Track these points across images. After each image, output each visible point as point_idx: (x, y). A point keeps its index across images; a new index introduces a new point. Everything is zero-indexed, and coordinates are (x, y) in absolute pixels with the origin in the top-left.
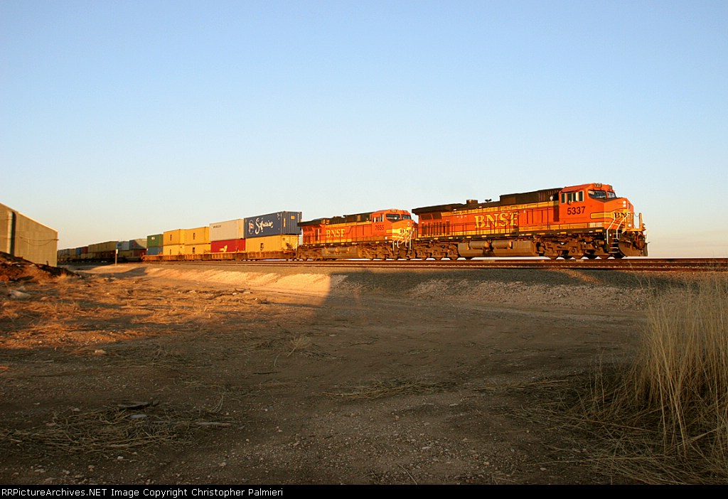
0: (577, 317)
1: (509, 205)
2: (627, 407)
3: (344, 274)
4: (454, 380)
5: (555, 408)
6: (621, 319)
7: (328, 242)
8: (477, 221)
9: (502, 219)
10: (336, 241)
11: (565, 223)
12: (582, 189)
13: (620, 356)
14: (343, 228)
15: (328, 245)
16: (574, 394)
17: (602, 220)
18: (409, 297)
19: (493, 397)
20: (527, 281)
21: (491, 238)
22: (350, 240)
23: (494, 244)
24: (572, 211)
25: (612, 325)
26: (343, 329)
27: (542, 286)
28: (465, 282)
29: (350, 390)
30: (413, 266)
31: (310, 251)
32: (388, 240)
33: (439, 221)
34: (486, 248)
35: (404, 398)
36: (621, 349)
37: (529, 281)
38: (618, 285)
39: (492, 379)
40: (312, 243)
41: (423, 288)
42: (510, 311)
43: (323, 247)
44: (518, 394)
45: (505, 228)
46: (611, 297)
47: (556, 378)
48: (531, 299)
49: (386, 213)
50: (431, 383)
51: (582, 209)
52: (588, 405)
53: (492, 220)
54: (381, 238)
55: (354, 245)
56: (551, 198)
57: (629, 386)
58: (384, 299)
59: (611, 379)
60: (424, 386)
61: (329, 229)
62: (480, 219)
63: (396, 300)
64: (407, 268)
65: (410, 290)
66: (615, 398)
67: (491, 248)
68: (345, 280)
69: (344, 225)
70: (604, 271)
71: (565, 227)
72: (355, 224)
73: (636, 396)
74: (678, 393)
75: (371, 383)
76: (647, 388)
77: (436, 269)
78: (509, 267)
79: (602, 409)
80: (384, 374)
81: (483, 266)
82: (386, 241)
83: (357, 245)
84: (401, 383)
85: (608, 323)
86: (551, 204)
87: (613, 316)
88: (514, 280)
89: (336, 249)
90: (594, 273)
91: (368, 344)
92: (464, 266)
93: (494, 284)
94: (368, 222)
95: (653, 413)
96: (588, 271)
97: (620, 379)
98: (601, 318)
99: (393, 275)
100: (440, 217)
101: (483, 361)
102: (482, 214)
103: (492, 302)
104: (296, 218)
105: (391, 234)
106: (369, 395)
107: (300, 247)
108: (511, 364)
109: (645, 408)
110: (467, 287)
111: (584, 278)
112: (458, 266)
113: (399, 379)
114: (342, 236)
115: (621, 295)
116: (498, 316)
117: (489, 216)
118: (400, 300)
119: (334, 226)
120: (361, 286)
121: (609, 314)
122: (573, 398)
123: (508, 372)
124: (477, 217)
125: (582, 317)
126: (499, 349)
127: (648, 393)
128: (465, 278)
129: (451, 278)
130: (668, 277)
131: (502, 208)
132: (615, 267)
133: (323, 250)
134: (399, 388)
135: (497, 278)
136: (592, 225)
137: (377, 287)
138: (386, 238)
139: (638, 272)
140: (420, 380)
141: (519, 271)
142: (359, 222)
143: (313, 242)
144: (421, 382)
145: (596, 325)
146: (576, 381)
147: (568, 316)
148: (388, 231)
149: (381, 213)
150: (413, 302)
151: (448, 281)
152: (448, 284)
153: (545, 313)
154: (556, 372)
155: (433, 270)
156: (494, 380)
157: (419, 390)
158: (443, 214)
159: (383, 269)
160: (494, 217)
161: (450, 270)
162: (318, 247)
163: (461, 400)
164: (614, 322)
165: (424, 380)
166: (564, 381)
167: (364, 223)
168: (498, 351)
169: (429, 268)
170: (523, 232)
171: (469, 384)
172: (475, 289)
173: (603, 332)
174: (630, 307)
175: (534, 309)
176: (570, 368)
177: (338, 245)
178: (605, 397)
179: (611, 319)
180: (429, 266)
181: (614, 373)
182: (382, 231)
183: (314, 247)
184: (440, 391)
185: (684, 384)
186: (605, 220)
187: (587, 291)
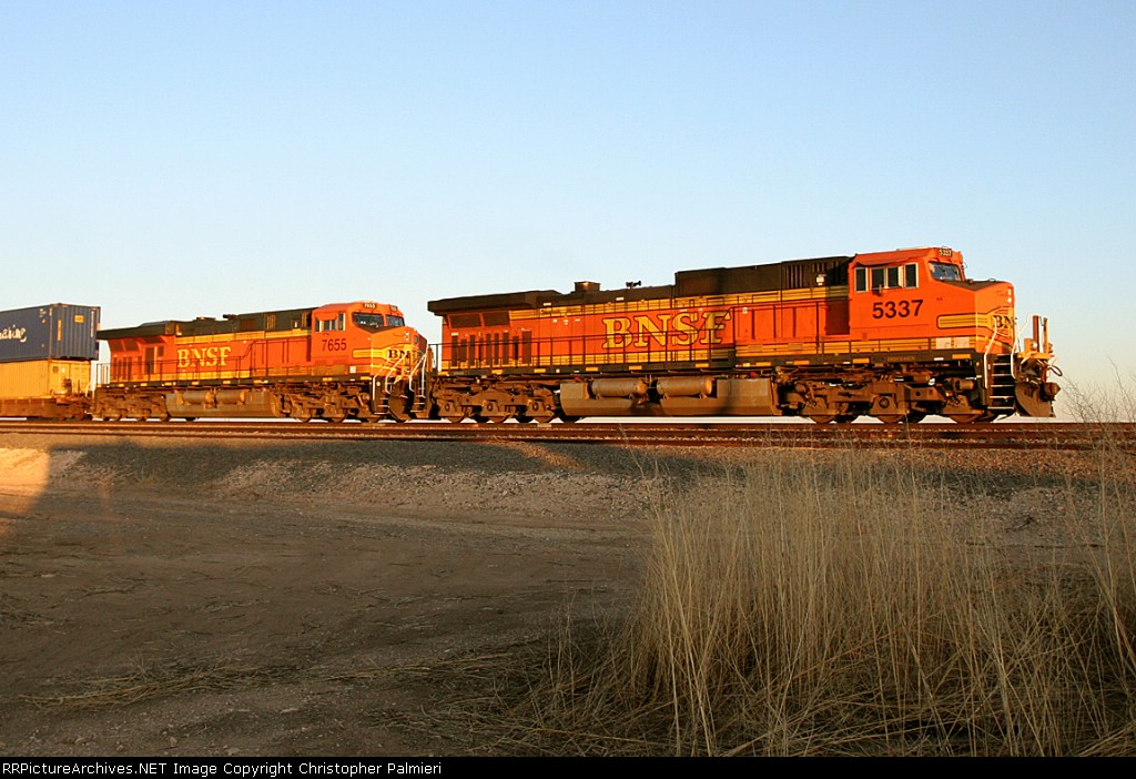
0: (536, 533)
1: (702, 295)
2: (616, 701)
3: (78, 448)
4: (293, 661)
5: (484, 708)
6: (614, 535)
7: (183, 377)
8: (611, 331)
9: (681, 327)
10: (204, 376)
11: (865, 337)
12: (916, 259)
13: (607, 605)
14: (225, 344)
15: (183, 386)
16: (521, 681)
17: (969, 331)
18: (211, 495)
19: (368, 691)
20: (444, 464)
21: (651, 371)
22: (245, 375)
23: (664, 385)
24: (887, 310)
25: (599, 548)
26: (71, 562)
27: (473, 475)
28: (324, 466)
29: (79, 689)
30: (221, 433)
31: (132, 399)
32: (357, 375)
33: (501, 331)
34: (637, 395)
35: (190, 700)
36: (612, 591)
37: (447, 464)
38: (611, 471)
39: (368, 655)
40: (135, 379)
41: (240, 478)
42: (413, 523)
43: (170, 389)
44: (415, 684)
45: (691, 348)
46: (599, 495)
47: (488, 649)
48: (450, 499)
49: (350, 310)
50: (248, 668)
51: (912, 307)
52: (544, 700)
53: (652, 328)
54: (338, 369)
55: (259, 387)
56: (820, 279)
57: (621, 662)
58: (160, 501)
59: (591, 648)
60: (231, 675)
61: (185, 346)
62: (618, 326)
63: (186, 502)
64: (211, 437)
65: (215, 482)
66: (594, 685)
67: (654, 395)
68: (81, 462)
69: (228, 337)
70: (587, 446)
71: (866, 347)
72: (260, 335)
73: (633, 679)
74: (704, 670)
75: (123, 673)
76: (652, 664)
77: (268, 441)
78: (412, 436)
79: (569, 706)
80: (153, 653)
81: (362, 435)
82: (353, 375)
83: (266, 386)
84: (185, 670)
85: (591, 543)
86: (821, 293)
87: (602, 530)
88: (420, 462)
89: (208, 396)
90: (570, 449)
91: (122, 592)
92: (325, 435)
93: (381, 470)
94: (298, 333)
95: (661, 710)
96: (558, 445)
97: (606, 647)
98: (580, 535)
99: (181, 452)
100: (506, 322)
101: (352, 623)
102: (625, 314)
103: (376, 505)
104: (87, 319)
105: (367, 360)
106: (118, 696)
107: (104, 389)
108: (407, 626)
109: (647, 701)
110: (328, 476)
111: (551, 458)
112: (313, 435)
113: (183, 661)
114: (223, 363)
115: (616, 490)
116: (387, 531)
117: (643, 321)
118: (193, 503)
119: (198, 339)
120: (114, 473)
121: (593, 525)
122: (518, 686)
123: (402, 641)
124: (610, 323)
125: (544, 533)
126: (386, 596)
127: (654, 673)
128: (324, 458)
129: (297, 458)
130: (700, 457)
131: (682, 302)
132: (607, 438)
133: (170, 396)
134: (182, 679)
135: (386, 458)
136: (942, 344)
137: (148, 476)
138: (353, 370)
139: (649, 447)
140: (224, 664)
141: (430, 444)
142: (270, 331)
143: (140, 378)
144: (227, 667)
145: (569, 547)
146: (527, 655)
147: (519, 531)
148: (357, 354)
149: (338, 311)
150: (220, 505)
151: (291, 464)
152: (292, 469)
153: (477, 526)
154: (489, 639)
155: (263, 441)
156: (370, 659)
157: (222, 683)
158: (514, 315)
159: (160, 439)
160: (658, 324)
161: (295, 441)
162: (157, 389)
163: (305, 701)
164: (604, 542)
165: (233, 662)
166: (505, 655)
167: (286, 334)
168: (382, 601)
169: (256, 437)
170: (747, 359)
171: (322, 667)
172: (345, 480)
173: (582, 559)
174: (633, 513)
175: (456, 519)
176: (517, 630)
177: (216, 385)
178: (577, 684)
179: (596, 536)
180: (256, 433)
181: (594, 639)
182: (343, 353)
183: (145, 389)
184: (265, 684)
185: (716, 654)
186: (978, 331)
187: (555, 483)
